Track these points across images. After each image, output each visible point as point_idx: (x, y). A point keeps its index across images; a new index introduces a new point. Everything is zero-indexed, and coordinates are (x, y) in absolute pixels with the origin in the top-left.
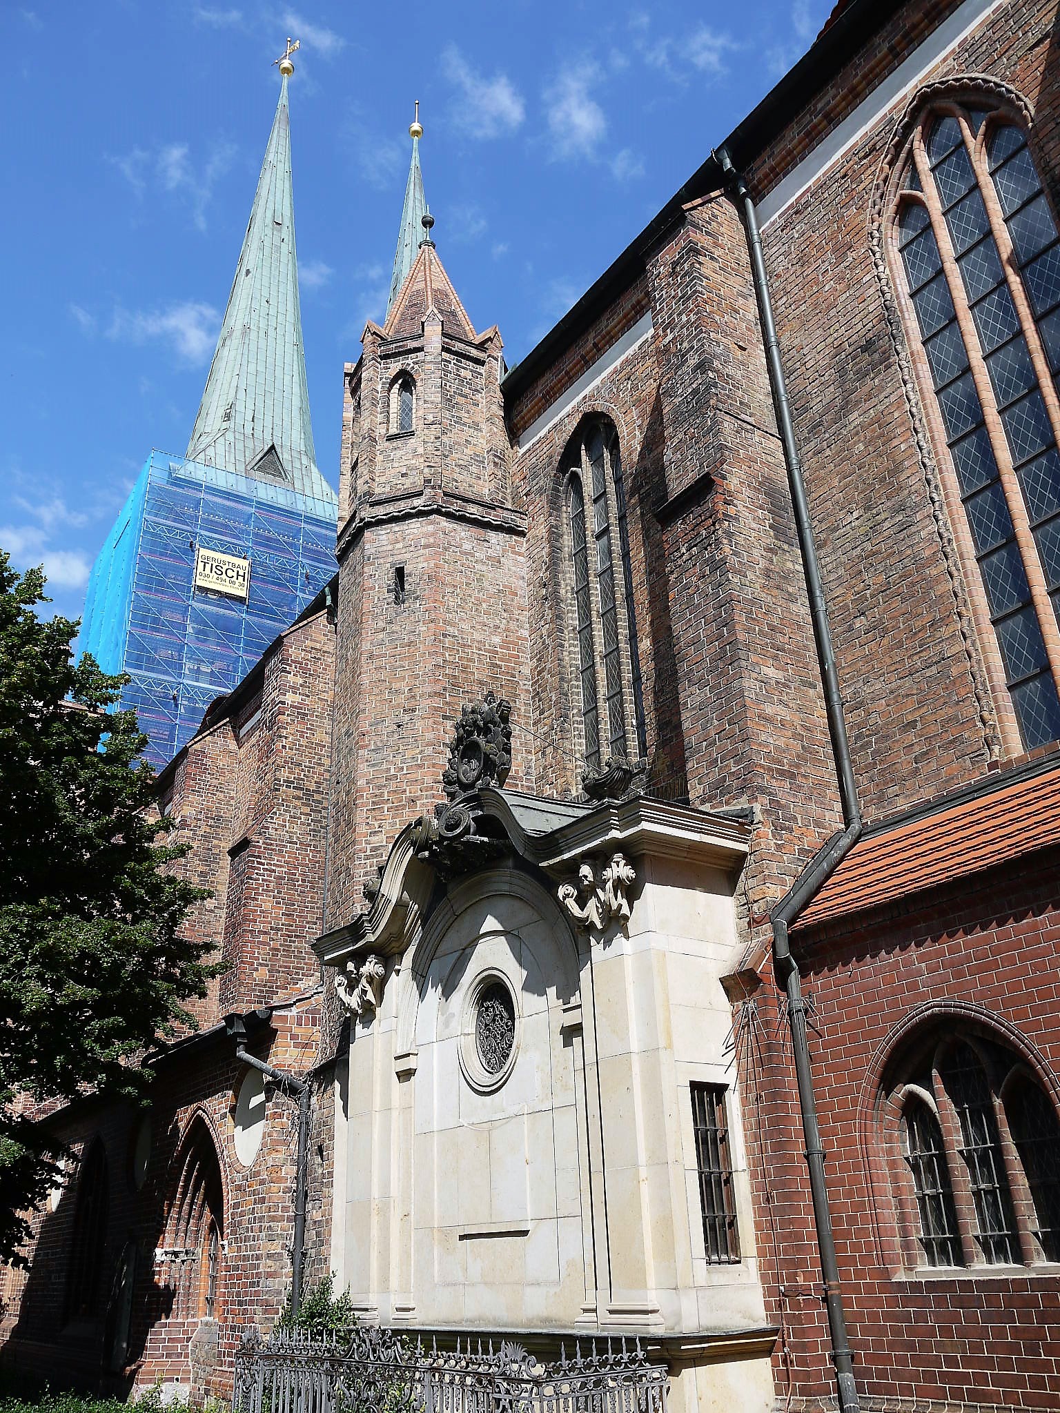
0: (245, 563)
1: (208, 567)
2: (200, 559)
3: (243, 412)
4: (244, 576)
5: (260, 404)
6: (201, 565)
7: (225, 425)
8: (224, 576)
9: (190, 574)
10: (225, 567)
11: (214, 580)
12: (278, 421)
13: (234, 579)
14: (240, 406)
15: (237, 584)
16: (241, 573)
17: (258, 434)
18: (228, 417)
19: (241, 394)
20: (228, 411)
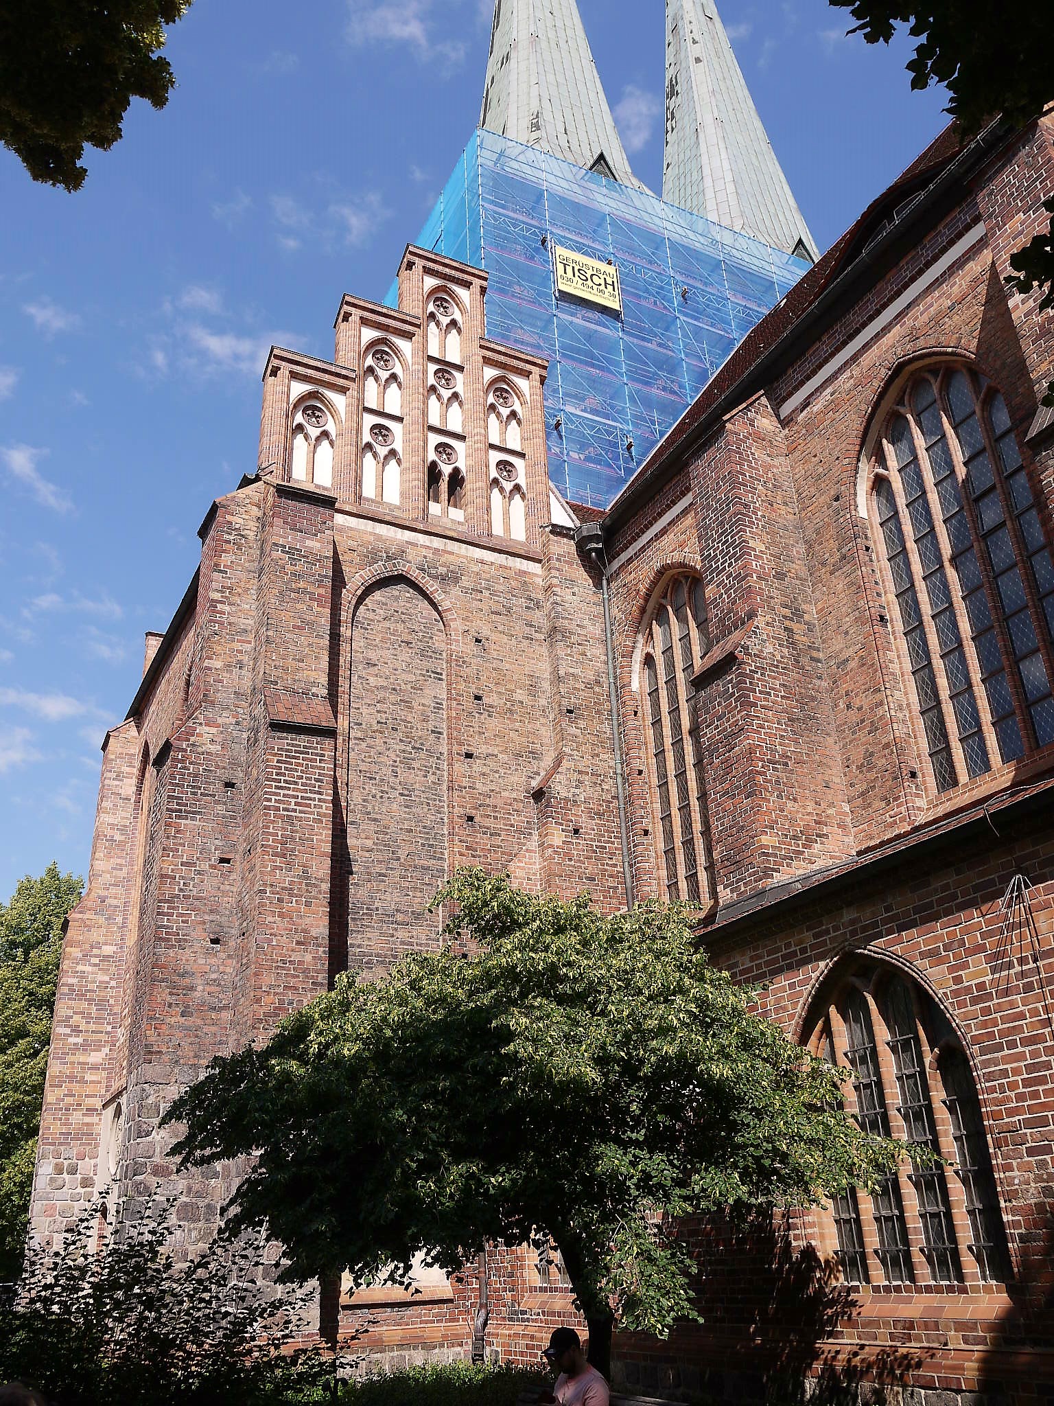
0: (611, 270)
1: (569, 270)
2: (558, 260)
3: (552, 123)
4: (613, 285)
5: (569, 117)
6: (560, 267)
7: (534, 135)
8: (589, 282)
9: (547, 277)
10: (589, 273)
11: (579, 285)
12: (593, 138)
13: (603, 287)
14: (547, 115)
15: (607, 294)
16: (609, 281)
17: (574, 147)
18: (536, 126)
19: (546, 104)
20: (534, 121)
